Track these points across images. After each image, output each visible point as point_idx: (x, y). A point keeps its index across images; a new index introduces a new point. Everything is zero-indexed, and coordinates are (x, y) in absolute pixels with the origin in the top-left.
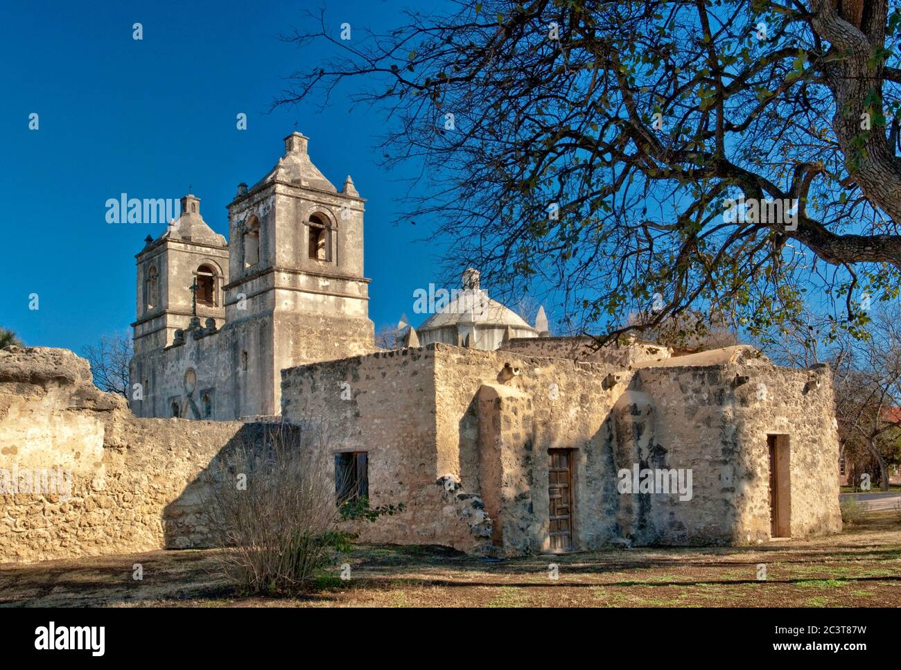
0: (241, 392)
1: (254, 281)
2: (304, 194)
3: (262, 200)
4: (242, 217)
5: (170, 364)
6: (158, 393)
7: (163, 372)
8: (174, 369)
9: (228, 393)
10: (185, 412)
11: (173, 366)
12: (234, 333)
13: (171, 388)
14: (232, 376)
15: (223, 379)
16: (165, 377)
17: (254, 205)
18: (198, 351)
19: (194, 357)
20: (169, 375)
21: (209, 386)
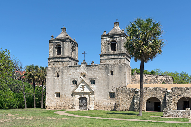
0: (110, 80)
3: (118, 37)
6: (64, 77)
7: (68, 72)
9: (103, 80)
12: (107, 66)
13: (72, 76)
14: (105, 76)
17: (114, 37)
18: (88, 68)
19: (85, 70)
20: (71, 73)
21: (94, 77)
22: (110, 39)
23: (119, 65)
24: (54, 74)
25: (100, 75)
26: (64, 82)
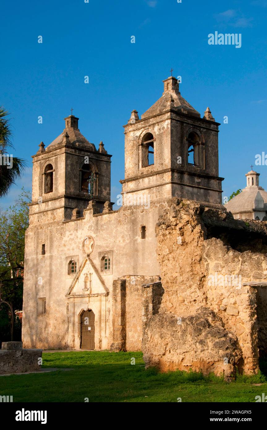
0: (140, 254)
1: (151, 178)
2: (185, 119)
3: (158, 123)
4: (138, 133)
5: (68, 233)
6: (55, 253)
7: (61, 239)
8: (72, 237)
9: (126, 254)
10: (83, 267)
11: (71, 234)
12: (132, 213)
13: (69, 250)
14: (130, 242)
15: (122, 244)
16: (63, 242)
17: (150, 126)
18: (97, 224)
19: (93, 228)
20: (67, 241)
21: (108, 249)
22: (141, 131)
23: (156, 207)
24: (37, 246)
25: (120, 241)
26: (54, 268)
